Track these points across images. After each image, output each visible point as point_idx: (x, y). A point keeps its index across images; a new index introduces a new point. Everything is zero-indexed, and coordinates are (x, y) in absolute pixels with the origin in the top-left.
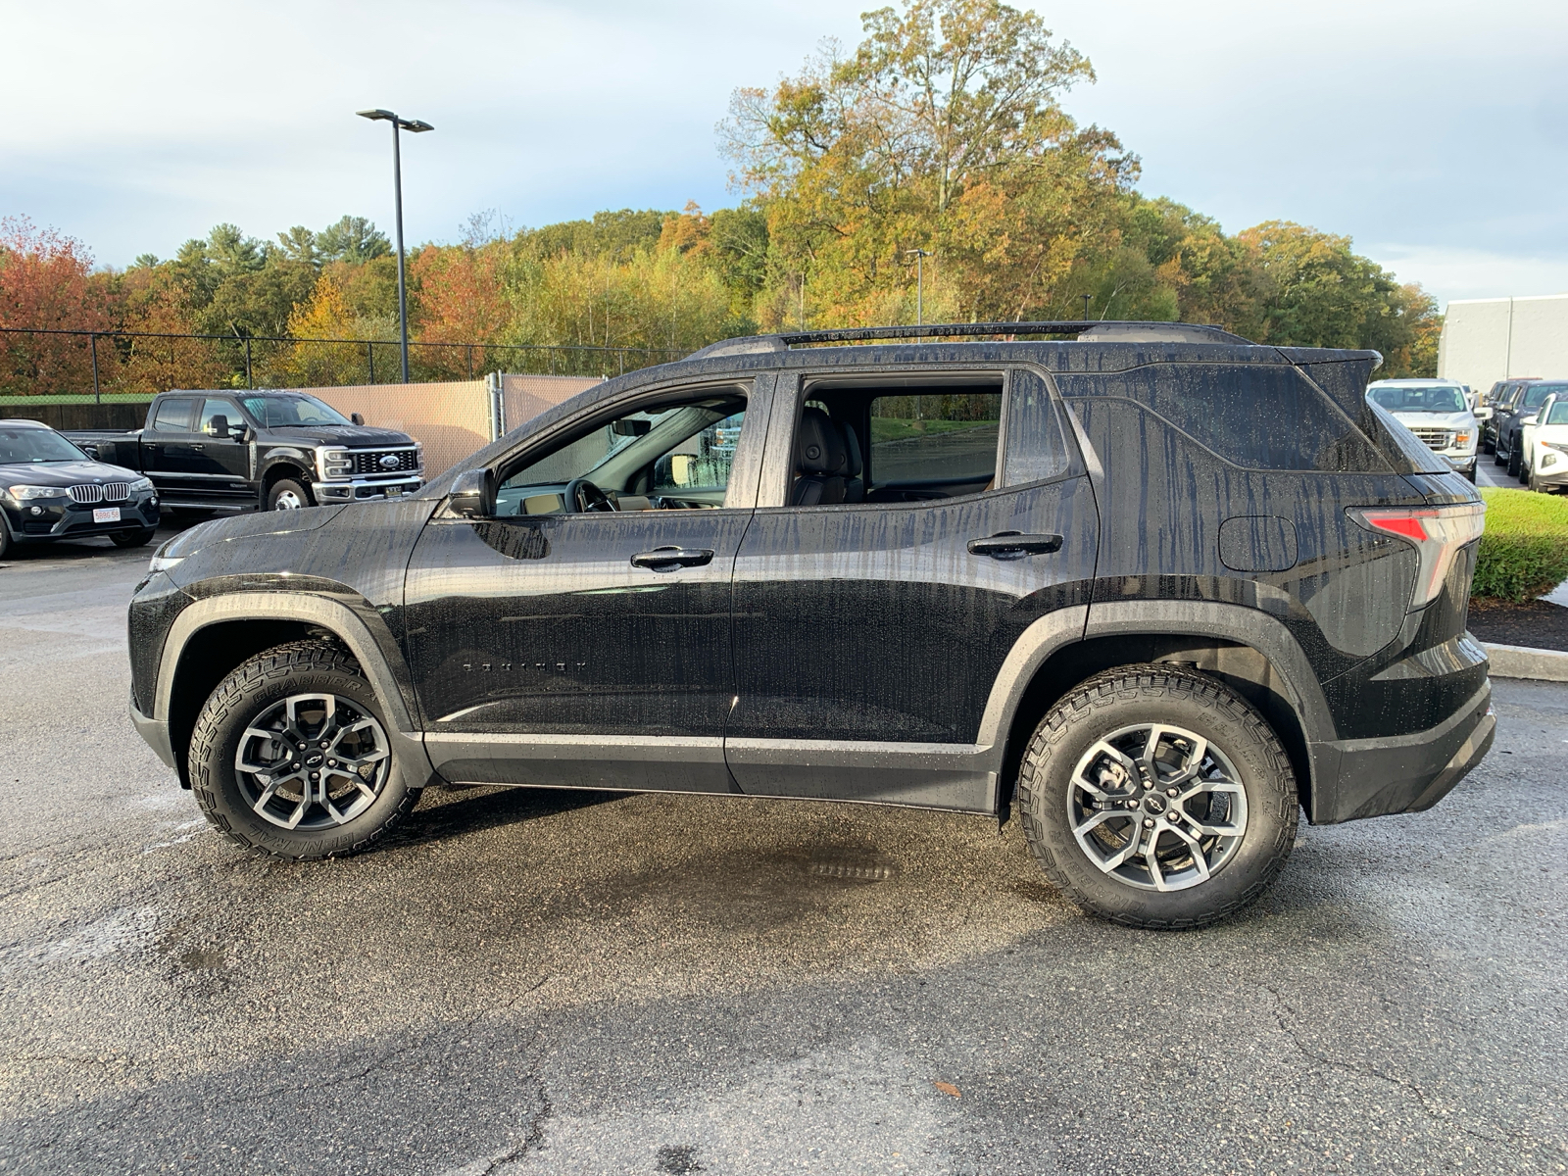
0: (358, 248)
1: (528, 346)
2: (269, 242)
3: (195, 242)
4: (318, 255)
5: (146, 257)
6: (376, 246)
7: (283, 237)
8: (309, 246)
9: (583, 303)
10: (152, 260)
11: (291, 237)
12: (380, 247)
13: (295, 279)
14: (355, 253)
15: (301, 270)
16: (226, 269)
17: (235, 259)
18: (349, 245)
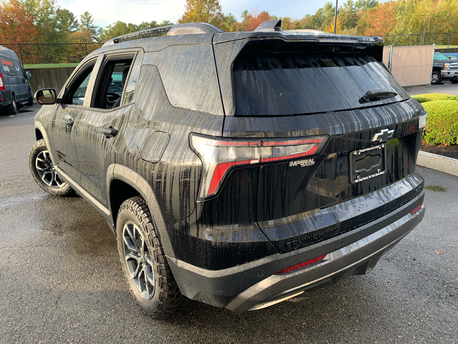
0: (368, 5)
1: (401, 34)
2: (341, 6)
3: (320, 9)
4: (354, 8)
5: (307, 15)
6: (374, 3)
7: (345, 4)
8: (352, 6)
9: (427, 17)
10: (309, 15)
11: (347, 4)
12: (375, 4)
13: (346, 17)
14: (366, 6)
15: (348, 14)
16: (326, 16)
17: (330, 12)
18: (365, 4)
